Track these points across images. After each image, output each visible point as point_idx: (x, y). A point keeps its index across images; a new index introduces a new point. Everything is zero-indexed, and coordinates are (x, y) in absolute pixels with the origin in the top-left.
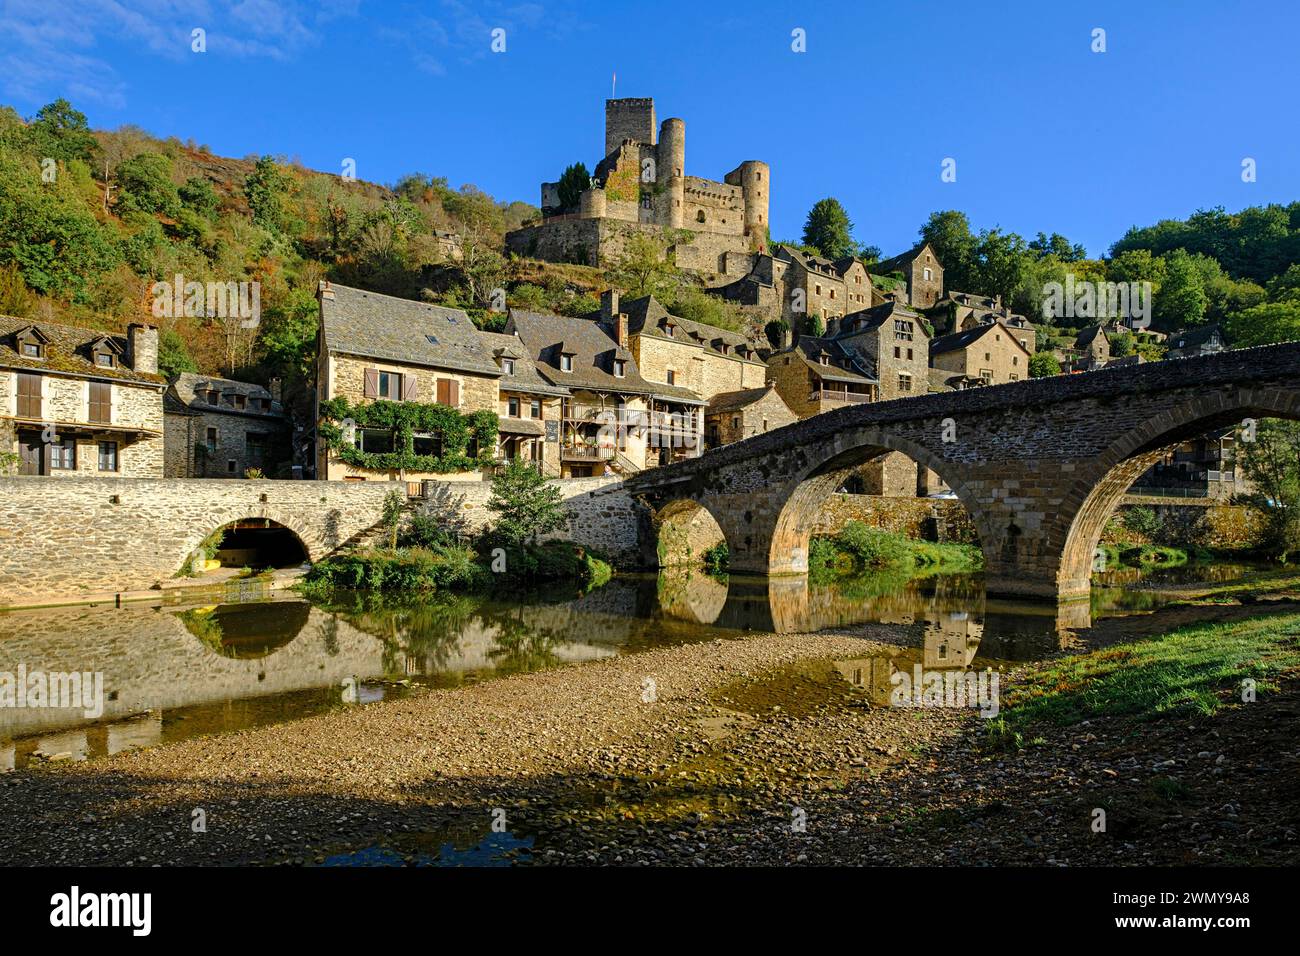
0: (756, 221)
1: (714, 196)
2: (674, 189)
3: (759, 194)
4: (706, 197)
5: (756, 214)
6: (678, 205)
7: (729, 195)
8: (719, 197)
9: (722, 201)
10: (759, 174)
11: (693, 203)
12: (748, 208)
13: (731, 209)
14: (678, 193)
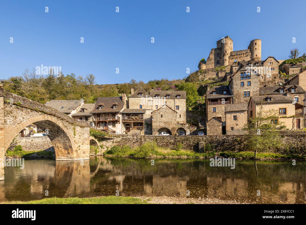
0: (255, 57)
1: (240, 54)
2: (225, 57)
3: (256, 49)
4: (237, 56)
5: (255, 55)
6: (226, 60)
7: (245, 53)
8: (242, 54)
9: (242, 55)
10: (256, 44)
11: (232, 59)
12: (252, 53)
13: (246, 56)
14: (227, 57)
